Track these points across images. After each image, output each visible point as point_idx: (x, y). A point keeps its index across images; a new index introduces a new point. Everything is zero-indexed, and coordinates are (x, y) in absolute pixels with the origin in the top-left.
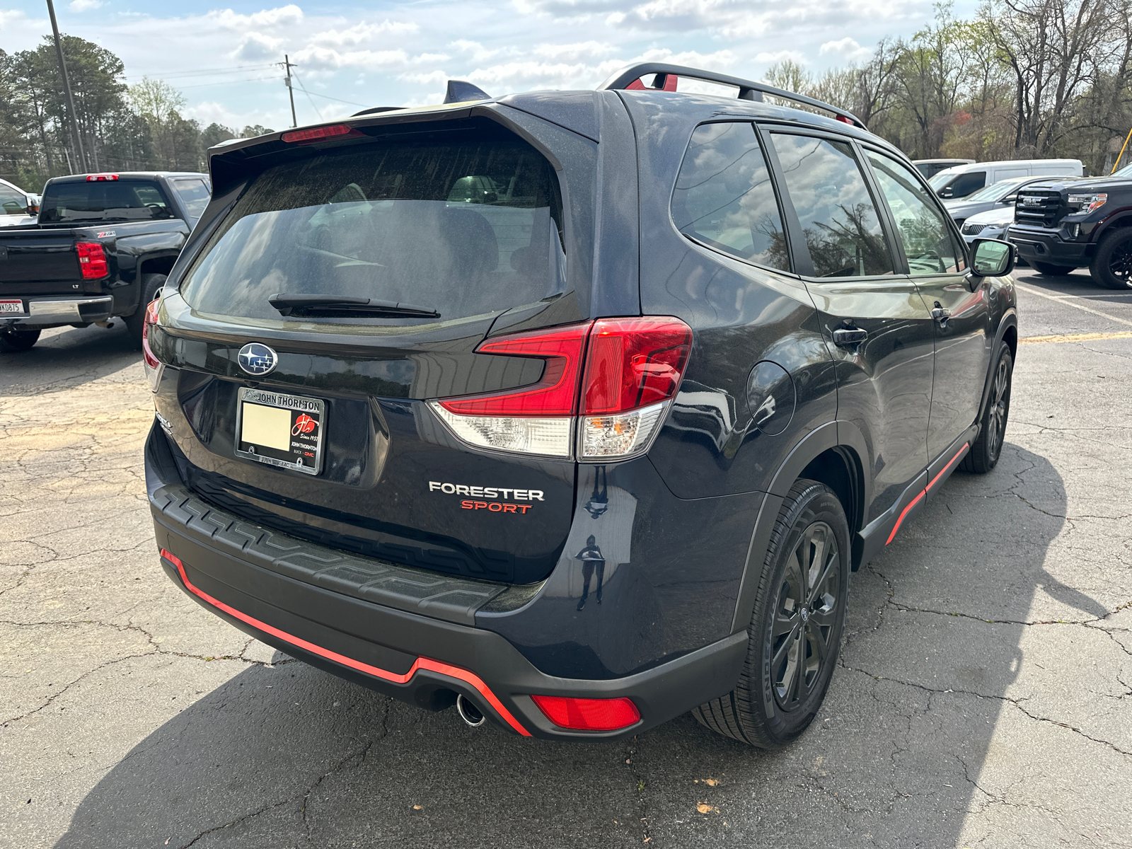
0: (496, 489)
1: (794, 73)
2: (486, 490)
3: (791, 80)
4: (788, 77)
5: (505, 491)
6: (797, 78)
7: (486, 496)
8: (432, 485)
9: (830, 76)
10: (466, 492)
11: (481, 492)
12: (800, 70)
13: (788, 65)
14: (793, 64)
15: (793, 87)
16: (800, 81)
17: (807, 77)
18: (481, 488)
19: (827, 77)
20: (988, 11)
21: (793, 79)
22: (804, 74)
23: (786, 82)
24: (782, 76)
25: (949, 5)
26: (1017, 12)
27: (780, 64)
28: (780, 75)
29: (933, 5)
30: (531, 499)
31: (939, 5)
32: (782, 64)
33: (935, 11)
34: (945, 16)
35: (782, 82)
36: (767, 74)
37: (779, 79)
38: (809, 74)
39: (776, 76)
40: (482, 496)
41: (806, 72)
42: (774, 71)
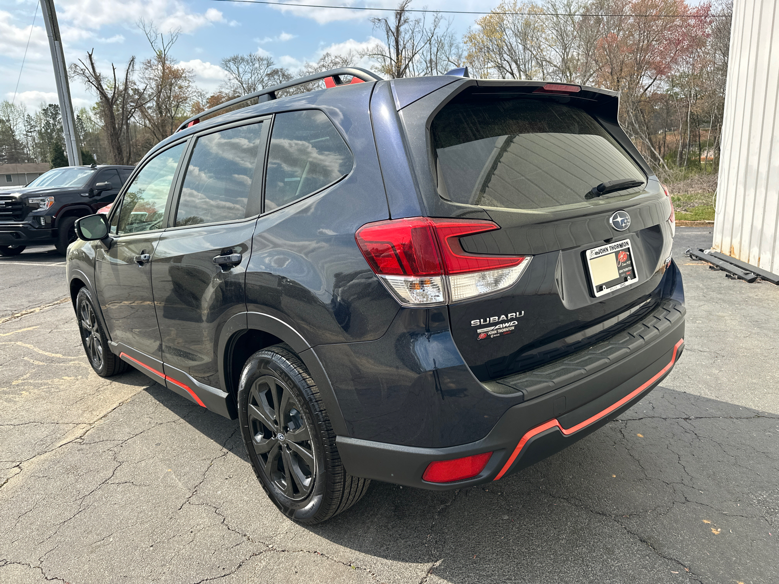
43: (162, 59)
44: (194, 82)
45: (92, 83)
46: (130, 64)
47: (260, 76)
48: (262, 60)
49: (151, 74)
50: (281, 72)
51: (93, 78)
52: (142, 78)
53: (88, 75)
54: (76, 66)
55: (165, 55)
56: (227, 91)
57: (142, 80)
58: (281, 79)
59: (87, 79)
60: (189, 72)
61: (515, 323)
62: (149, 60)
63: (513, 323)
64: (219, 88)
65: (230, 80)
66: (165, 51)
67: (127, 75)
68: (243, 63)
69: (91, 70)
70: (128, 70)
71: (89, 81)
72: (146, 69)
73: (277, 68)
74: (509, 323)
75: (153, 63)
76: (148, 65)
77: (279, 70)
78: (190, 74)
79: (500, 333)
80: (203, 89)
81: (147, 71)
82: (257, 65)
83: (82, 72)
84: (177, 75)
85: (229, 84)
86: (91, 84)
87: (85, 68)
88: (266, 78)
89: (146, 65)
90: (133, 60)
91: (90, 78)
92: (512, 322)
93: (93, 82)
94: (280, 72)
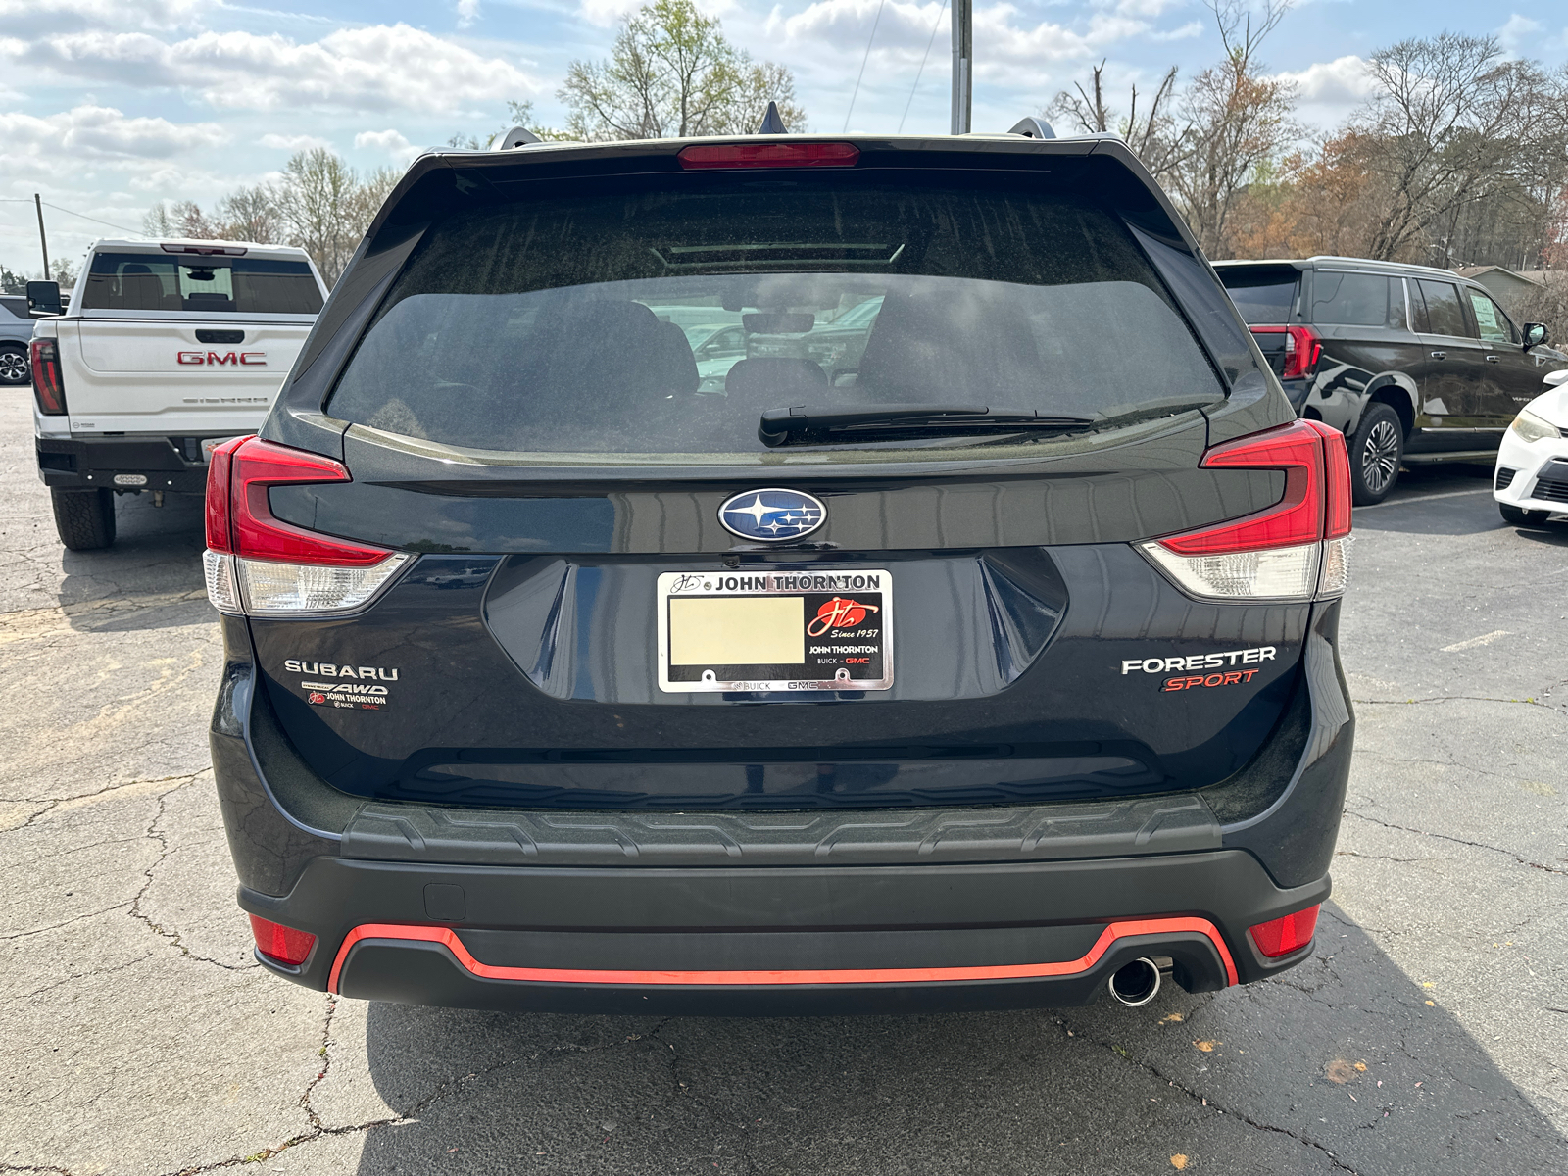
0: (1221, 655)
1: (331, 167)
2: (1209, 658)
3: (327, 176)
4: (322, 171)
5: (1233, 655)
6: (336, 174)
7: (1207, 667)
8: (1126, 666)
9: (383, 177)
10: (1179, 667)
11: (1202, 662)
12: (339, 163)
13: (320, 154)
14: (328, 154)
15: (331, 186)
16: (340, 179)
17: (350, 174)
18: (1202, 657)
19: (378, 178)
20: (580, 121)
21: (331, 175)
22: (345, 170)
23: (321, 178)
24: (313, 169)
25: (527, 107)
26: (613, 128)
27: (308, 152)
28: (310, 168)
29: (508, 103)
30: (1262, 659)
31: (515, 104)
32: (311, 153)
33: (511, 111)
34: (525, 120)
35: (315, 178)
36: (291, 164)
37: (310, 174)
38: (352, 171)
39: (305, 168)
40: (1202, 667)
41: (347, 168)
42: (301, 161)
43: (1238, 65)
44: (1294, 109)
45: (1088, 127)
46: (1165, 84)
47: (1455, 85)
48: (1474, 44)
49: (1205, 99)
50: (1518, 69)
51: (1093, 117)
52: (1186, 110)
53: (1083, 112)
54: (1066, 95)
55: (1246, 57)
56: (1366, 125)
57: (1184, 113)
58: (1513, 87)
59: (1081, 120)
60: (1288, 89)
61: (381, 690)
62: (1208, 71)
63: (377, 690)
64: (1347, 120)
65: (1379, 99)
66: (1248, 48)
67: (1156, 105)
68: (1420, 58)
69: (1093, 101)
70: (1158, 96)
71: (1084, 123)
72: (1198, 90)
73: (1508, 61)
74: (368, 687)
75: (1216, 76)
76: (1205, 81)
77: (1513, 65)
78: (1288, 93)
79: (354, 703)
80: (1307, 124)
81: (1198, 95)
82: (1455, 59)
83: (1074, 107)
84: (1262, 97)
85: (1375, 108)
86: (1085, 128)
87: (1082, 98)
88: (1472, 88)
89: (1201, 82)
90: (1172, 75)
91: (1086, 117)
92: (375, 687)
93: (1090, 126)
94: (1514, 71)
